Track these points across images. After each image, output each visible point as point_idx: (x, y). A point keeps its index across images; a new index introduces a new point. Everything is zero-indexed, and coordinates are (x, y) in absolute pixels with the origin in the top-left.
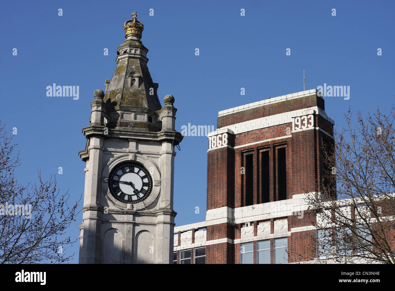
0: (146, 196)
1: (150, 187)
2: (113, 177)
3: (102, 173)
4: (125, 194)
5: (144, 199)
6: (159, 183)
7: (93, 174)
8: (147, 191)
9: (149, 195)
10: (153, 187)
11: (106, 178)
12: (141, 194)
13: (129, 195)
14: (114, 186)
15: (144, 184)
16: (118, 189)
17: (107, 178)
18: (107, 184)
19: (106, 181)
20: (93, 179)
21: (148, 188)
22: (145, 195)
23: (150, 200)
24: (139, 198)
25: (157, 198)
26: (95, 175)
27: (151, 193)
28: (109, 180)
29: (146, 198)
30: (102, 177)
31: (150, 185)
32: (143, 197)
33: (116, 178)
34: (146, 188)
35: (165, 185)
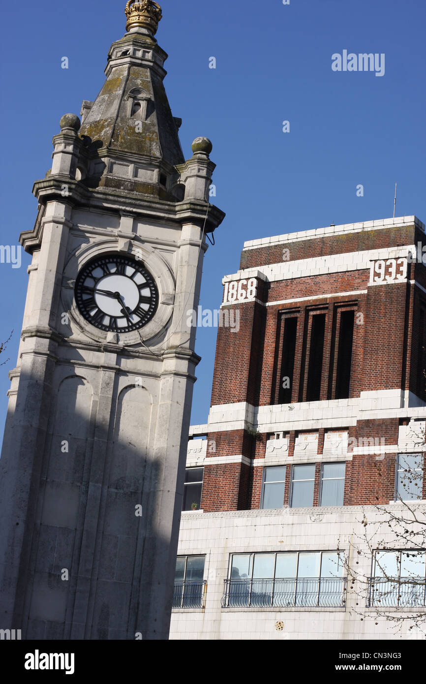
0: (144, 322)
1: (153, 305)
2: (84, 280)
3: (64, 270)
4: (105, 314)
5: (140, 327)
6: (171, 299)
7: (47, 270)
8: (147, 313)
9: (149, 320)
10: (160, 305)
11: (72, 279)
12: (134, 316)
13: (111, 317)
14: (85, 297)
15: (142, 299)
16: (92, 303)
17: (72, 281)
18: (72, 292)
19: (72, 286)
20: (46, 279)
21: (150, 307)
22: (142, 319)
23: (151, 329)
24: (130, 324)
25: (164, 327)
26: (51, 271)
27: (154, 317)
28: (77, 284)
29: (144, 325)
30: (63, 277)
31: (153, 301)
32: (138, 323)
33: (89, 283)
34: (145, 307)
35: (182, 304)
